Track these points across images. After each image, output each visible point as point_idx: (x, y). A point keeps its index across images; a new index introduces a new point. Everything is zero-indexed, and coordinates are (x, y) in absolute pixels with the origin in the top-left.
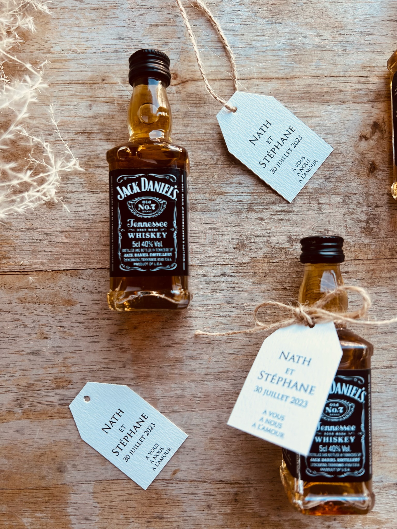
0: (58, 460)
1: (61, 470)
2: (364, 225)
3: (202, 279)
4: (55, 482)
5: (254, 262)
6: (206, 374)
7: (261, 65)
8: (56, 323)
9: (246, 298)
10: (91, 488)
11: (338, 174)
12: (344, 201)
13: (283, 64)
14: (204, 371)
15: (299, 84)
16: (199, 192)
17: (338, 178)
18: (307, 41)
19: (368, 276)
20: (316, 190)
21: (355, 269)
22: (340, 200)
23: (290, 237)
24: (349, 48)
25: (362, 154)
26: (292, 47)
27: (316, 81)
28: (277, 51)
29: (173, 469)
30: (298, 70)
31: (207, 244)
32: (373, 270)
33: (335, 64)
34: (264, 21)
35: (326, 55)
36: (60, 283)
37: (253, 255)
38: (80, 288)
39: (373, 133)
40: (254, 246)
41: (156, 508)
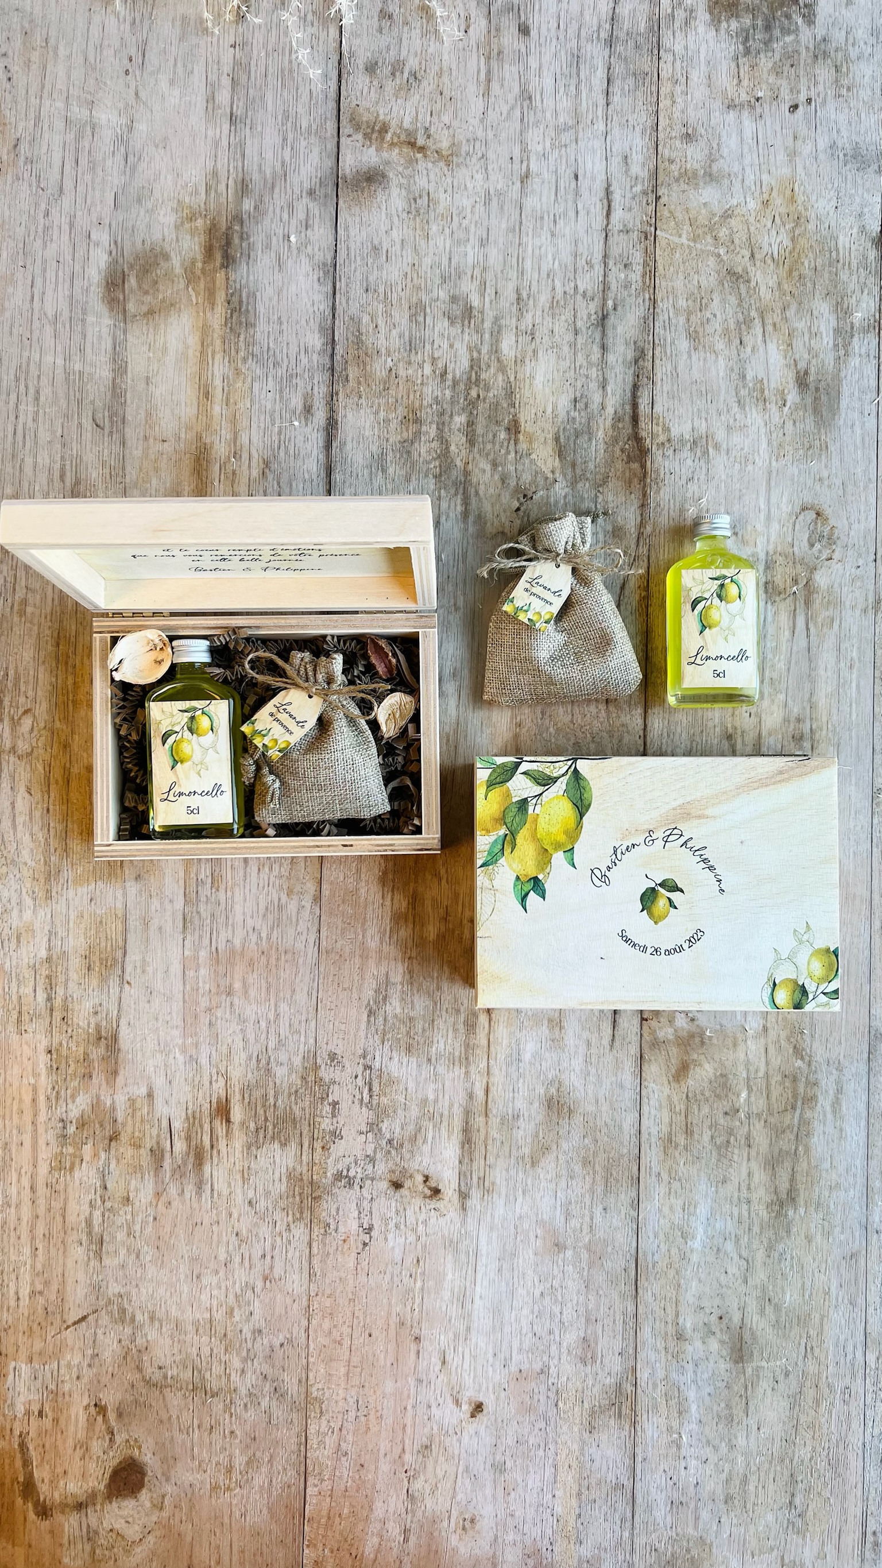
0: (146, 876)
1: (138, 878)
2: (345, 1173)
3: (304, 1018)
4: (127, 872)
5: (316, 1068)
6: (217, 1018)
7: (500, 1087)
8: (272, 879)
9: (283, 1057)
10: (119, 905)
11: (393, 1152)
12: (368, 1156)
13: (501, 1107)
14: (219, 1015)
15: (480, 1120)
16: (385, 1020)
17: (389, 1152)
18: (521, 1132)
19: (297, 1174)
20: (380, 1130)
21: (304, 1163)
22: (370, 1152)
23: (337, 1103)
24: (512, 1172)
25: (411, 1176)
26: (517, 1117)
27: (482, 1137)
28: (513, 1103)
29: (132, 983)
30: (495, 1121)
31: (336, 1023)
32: (302, 1179)
33: (498, 1156)
34: (542, 1092)
35: (506, 1149)
36: (309, 885)
37: (323, 1067)
38: (303, 903)
39: (430, 1188)
40: (332, 1069)
41: (98, 964)
